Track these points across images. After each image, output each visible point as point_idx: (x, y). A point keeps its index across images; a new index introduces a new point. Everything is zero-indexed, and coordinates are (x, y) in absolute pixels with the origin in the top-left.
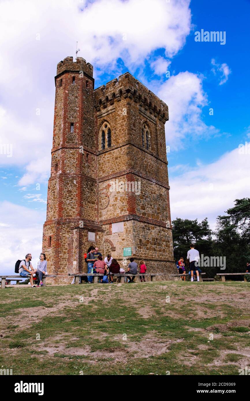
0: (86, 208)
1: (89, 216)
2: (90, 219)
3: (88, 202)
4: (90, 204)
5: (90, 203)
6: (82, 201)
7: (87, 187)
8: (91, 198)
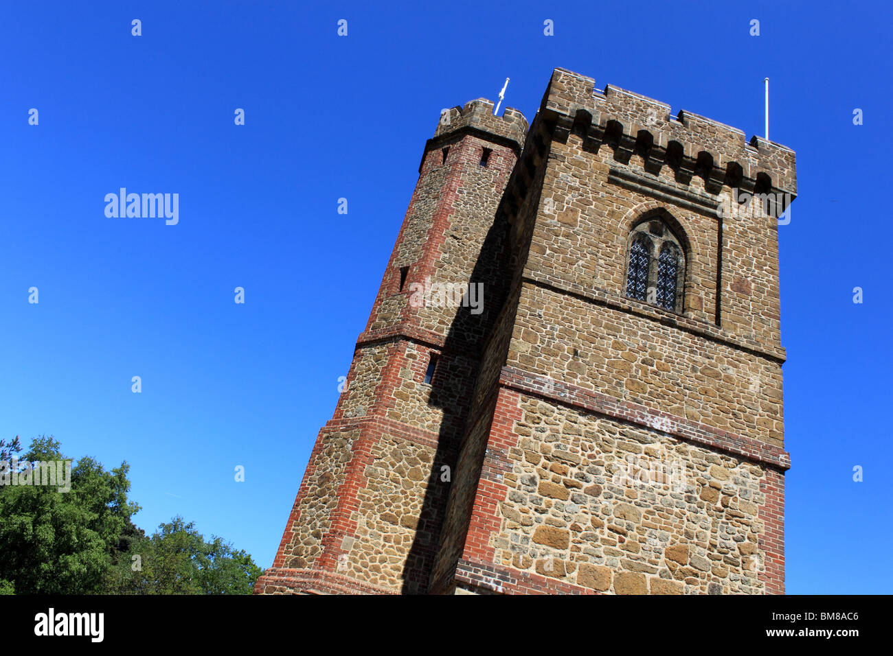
0: (367, 541)
1: (377, 569)
2: (380, 582)
3: (384, 518)
4: (391, 526)
5: (393, 523)
6: (356, 510)
7: (393, 465)
8: (406, 504)
